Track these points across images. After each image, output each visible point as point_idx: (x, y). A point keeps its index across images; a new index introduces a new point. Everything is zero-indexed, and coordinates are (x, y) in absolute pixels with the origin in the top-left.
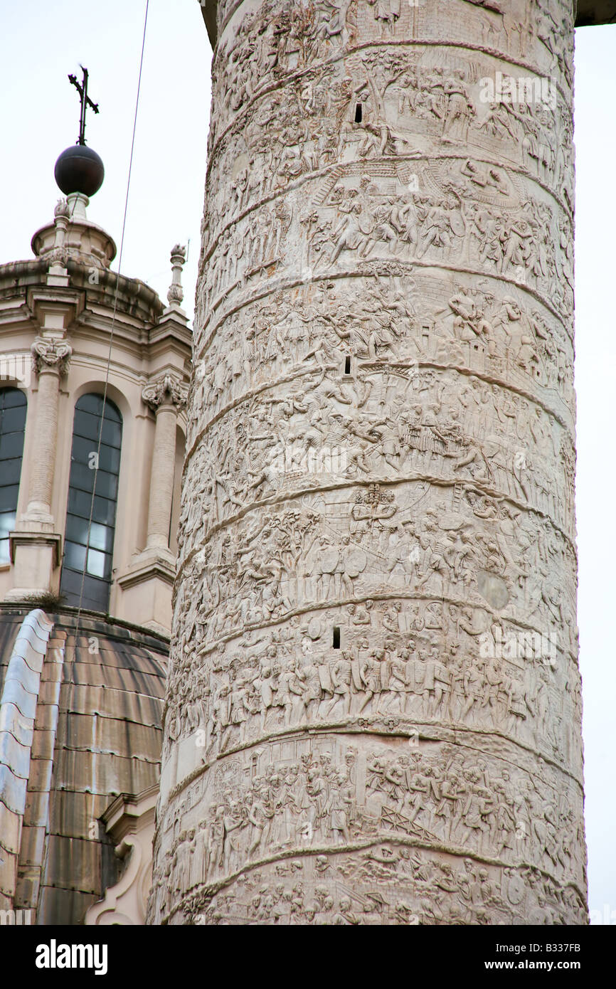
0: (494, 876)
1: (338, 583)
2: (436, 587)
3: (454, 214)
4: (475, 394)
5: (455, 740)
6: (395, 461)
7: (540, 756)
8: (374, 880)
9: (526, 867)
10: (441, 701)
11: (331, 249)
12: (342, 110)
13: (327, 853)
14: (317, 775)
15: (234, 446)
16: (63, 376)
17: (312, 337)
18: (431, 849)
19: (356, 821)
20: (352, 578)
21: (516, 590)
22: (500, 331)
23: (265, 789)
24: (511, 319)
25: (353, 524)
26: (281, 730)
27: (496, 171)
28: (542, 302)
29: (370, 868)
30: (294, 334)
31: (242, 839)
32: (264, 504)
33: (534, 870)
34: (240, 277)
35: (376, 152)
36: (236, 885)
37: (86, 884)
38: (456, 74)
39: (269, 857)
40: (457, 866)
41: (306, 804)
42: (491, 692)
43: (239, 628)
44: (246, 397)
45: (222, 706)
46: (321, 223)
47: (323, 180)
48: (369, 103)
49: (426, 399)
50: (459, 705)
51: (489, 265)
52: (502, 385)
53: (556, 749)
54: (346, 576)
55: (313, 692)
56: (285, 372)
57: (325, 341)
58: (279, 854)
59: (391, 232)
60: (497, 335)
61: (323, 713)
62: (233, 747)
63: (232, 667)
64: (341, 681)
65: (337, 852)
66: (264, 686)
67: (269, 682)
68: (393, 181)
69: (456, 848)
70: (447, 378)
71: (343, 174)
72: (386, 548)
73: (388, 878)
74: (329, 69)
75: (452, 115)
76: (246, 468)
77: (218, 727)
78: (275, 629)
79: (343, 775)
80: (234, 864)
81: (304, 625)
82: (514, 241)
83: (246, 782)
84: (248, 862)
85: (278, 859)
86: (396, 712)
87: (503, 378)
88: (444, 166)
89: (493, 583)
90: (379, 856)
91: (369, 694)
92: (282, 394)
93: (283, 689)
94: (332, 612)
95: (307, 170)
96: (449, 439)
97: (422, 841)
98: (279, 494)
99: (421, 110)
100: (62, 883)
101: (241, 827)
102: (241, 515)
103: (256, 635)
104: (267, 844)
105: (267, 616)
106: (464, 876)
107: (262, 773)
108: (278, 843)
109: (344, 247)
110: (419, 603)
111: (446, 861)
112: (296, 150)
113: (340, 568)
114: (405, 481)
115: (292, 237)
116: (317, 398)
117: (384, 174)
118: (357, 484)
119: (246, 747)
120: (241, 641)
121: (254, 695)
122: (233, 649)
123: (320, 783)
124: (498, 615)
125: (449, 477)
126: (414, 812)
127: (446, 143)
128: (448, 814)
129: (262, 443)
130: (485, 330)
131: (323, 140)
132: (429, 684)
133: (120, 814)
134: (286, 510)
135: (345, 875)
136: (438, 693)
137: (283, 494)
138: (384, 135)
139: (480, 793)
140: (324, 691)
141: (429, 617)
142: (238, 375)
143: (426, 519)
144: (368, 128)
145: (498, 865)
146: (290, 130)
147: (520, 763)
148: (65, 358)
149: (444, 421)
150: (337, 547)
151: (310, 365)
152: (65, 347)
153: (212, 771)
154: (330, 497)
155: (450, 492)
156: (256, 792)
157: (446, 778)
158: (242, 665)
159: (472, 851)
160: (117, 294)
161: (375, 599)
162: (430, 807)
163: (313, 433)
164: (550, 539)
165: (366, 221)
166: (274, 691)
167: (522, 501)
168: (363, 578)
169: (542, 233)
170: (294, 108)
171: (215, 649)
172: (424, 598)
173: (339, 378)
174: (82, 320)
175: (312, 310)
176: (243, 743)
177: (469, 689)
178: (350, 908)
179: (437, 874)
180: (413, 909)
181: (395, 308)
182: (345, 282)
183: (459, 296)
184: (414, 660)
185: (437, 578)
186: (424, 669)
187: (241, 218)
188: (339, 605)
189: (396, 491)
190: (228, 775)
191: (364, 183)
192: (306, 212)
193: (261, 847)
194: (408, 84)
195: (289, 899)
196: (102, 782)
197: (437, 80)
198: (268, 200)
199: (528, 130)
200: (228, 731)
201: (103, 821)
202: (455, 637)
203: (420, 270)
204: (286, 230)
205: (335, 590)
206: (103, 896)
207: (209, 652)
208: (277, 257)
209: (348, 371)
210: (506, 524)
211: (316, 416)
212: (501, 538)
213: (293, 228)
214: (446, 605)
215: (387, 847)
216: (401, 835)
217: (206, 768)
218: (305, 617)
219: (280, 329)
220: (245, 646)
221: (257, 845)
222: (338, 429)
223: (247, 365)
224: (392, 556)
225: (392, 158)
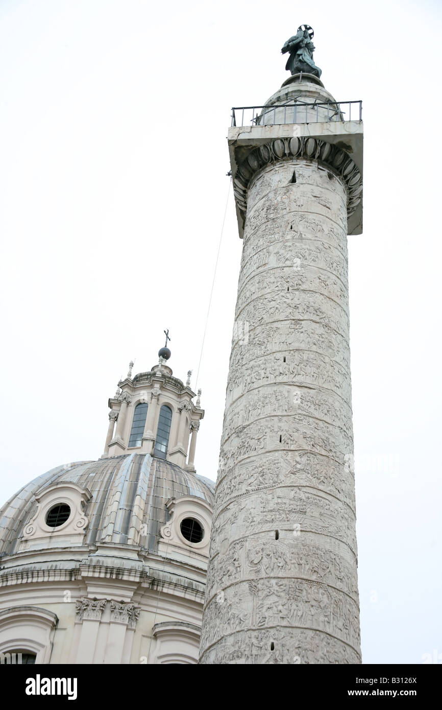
0: (331, 428)
1: (285, 345)
2: (314, 348)
3: (319, 254)
4: (324, 301)
5: (320, 390)
6: (302, 314)
7: (343, 399)
8: (296, 424)
9: (340, 427)
10: (316, 379)
11: (283, 260)
12: (287, 226)
13: (281, 416)
14: (278, 395)
15: (253, 311)
16: (158, 400)
17: (277, 282)
18: (313, 417)
19: (291, 408)
20: (290, 344)
21: (336, 354)
22: (331, 286)
23: (262, 399)
24: (335, 284)
25: (290, 330)
26: (267, 383)
27: (330, 246)
28: (342, 282)
29: (295, 421)
30: (272, 281)
31: (255, 413)
32: (262, 325)
33: (342, 428)
34: (255, 268)
35: (297, 237)
36: (253, 425)
37: (161, 520)
38: (319, 221)
39: (263, 417)
40: (321, 423)
41: (275, 403)
42: (329, 379)
43: (254, 357)
44: (257, 298)
45: (249, 379)
46: (280, 253)
47: (281, 243)
48: (294, 225)
49: (311, 299)
50: (321, 381)
51: (328, 269)
52: (332, 300)
53: (347, 399)
54: (288, 343)
55: (277, 373)
56: (269, 291)
57: (281, 282)
58: (267, 416)
59: (301, 257)
60: (331, 287)
61: (280, 379)
62: (251, 389)
63: (252, 367)
64: (286, 371)
65: (285, 416)
66: (262, 372)
67: (264, 371)
68: (301, 244)
69: (320, 418)
70: (317, 295)
71: (287, 242)
72: (300, 337)
73: (300, 424)
74: (283, 217)
75: (318, 230)
76: (257, 316)
77: (247, 384)
78: (266, 357)
79: (286, 396)
80: (252, 419)
81: (275, 356)
82: (335, 265)
83: (256, 398)
84: (257, 419)
85: (266, 417)
86: (302, 380)
87: (332, 298)
88: (316, 242)
89: (330, 351)
90: (297, 417)
91: (294, 375)
92: (268, 296)
93: (268, 373)
94: (283, 352)
95: (276, 240)
96: (317, 311)
97: (310, 415)
98: (266, 322)
99: (309, 228)
100: (155, 520)
101: (255, 409)
102: (255, 328)
103: (259, 359)
104: (262, 414)
105: (263, 353)
106: (322, 426)
107: (261, 395)
108: (266, 413)
109: (287, 259)
110: (309, 352)
111: (317, 421)
112: (273, 236)
113: (286, 341)
114: (305, 320)
115: (271, 257)
116: (279, 297)
117: (298, 242)
118: (291, 319)
119: (256, 388)
120: (254, 361)
121: (259, 374)
122: (252, 363)
123: (279, 397)
124: (332, 359)
125: (318, 321)
126: (308, 407)
127: (316, 237)
128: (318, 409)
129: (262, 309)
130: (327, 285)
131: (281, 234)
132: (312, 374)
133: (171, 502)
134: (269, 326)
135: (287, 422)
136: (315, 377)
137: (268, 322)
138: (299, 232)
139: (327, 405)
140: (281, 373)
141: (312, 356)
142: (254, 293)
143: (311, 330)
144: (294, 231)
145: (332, 425)
146: (271, 231)
147: (338, 399)
148: (159, 395)
149: (316, 306)
150: (285, 336)
151: (277, 289)
152: (160, 392)
153: (245, 396)
154: (283, 323)
155: (318, 324)
156: (259, 400)
157: (317, 399)
158: (255, 367)
159: (324, 420)
160: (173, 382)
161: (297, 350)
162: (312, 406)
163: (278, 306)
164: (345, 344)
165: (293, 253)
166: (265, 373)
167: (338, 331)
168: (293, 344)
169: (342, 265)
170: (272, 226)
171: (246, 364)
172: (311, 351)
173: (286, 292)
174: (164, 386)
175: (277, 275)
176: (255, 387)
177: (324, 377)
178: (288, 431)
179: (314, 424)
180: (308, 433)
181: (302, 275)
182: (287, 268)
183: (321, 275)
184: (308, 367)
185: (314, 346)
186: (311, 370)
187: (255, 254)
188: (285, 351)
189: (303, 322)
190: (250, 396)
191: (293, 244)
192: (276, 251)
193: (261, 414)
194: (305, 221)
195: (269, 428)
196: (166, 495)
197: (314, 221)
198: (264, 249)
199: (338, 239)
200: (250, 385)
201: (166, 505)
202: (319, 362)
203: (308, 267)
204: (270, 255)
205: (285, 347)
206: (166, 523)
207: (244, 365)
208: (267, 262)
209: (288, 290)
210: (334, 336)
211: (279, 301)
212: (332, 339)
213: (272, 255)
214: (317, 354)
215: (300, 415)
216: (304, 413)
217: (243, 395)
218: (275, 354)
219: (268, 280)
220: (256, 362)
221: (260, 414)
222: (285, 305)
223: (257, 290)
224: (301, 339)
225: (301, 238)
